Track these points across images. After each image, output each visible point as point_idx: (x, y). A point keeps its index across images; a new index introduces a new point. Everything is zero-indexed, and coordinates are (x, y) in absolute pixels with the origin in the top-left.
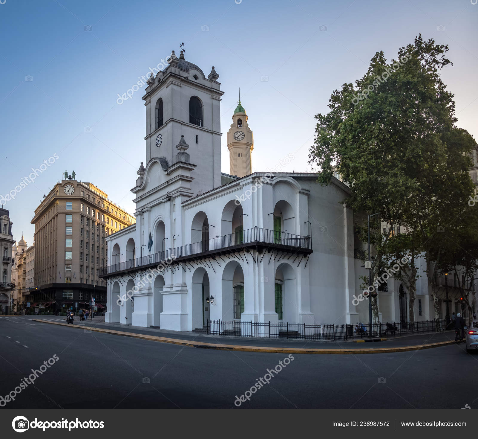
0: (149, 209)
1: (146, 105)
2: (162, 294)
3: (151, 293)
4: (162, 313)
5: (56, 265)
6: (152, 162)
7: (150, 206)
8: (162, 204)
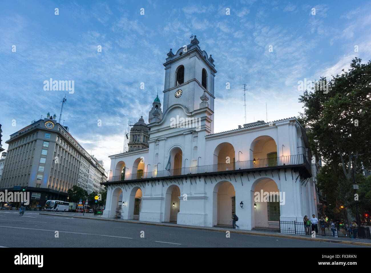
0: (166, 138)
1: (166, 69)
2: (179, 198)
3: (164, 198)
4: (179, 213)
5: (29, 174)
6: (174, 107)
7: (167, 136)
8: (182, 135)
